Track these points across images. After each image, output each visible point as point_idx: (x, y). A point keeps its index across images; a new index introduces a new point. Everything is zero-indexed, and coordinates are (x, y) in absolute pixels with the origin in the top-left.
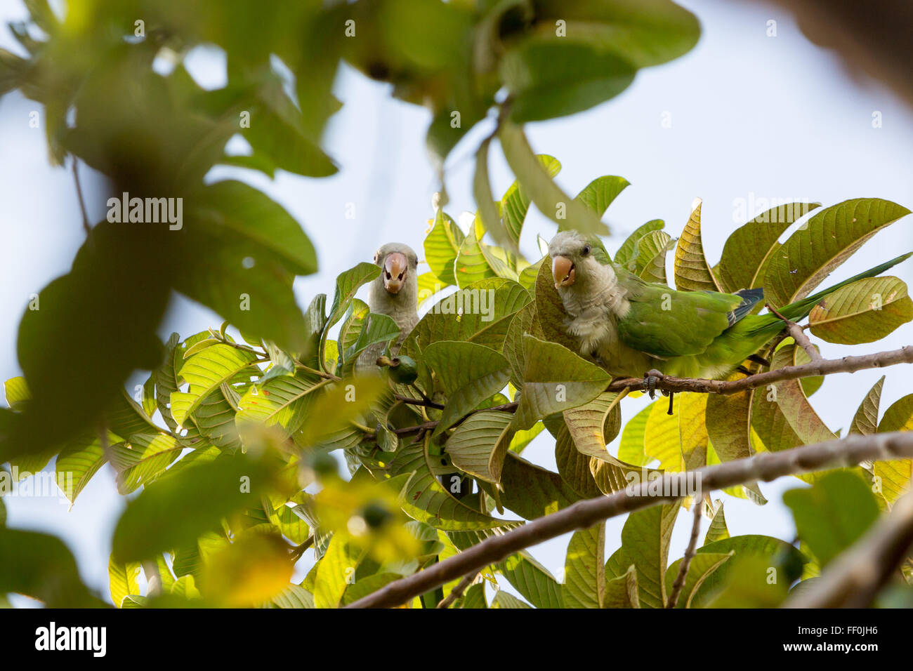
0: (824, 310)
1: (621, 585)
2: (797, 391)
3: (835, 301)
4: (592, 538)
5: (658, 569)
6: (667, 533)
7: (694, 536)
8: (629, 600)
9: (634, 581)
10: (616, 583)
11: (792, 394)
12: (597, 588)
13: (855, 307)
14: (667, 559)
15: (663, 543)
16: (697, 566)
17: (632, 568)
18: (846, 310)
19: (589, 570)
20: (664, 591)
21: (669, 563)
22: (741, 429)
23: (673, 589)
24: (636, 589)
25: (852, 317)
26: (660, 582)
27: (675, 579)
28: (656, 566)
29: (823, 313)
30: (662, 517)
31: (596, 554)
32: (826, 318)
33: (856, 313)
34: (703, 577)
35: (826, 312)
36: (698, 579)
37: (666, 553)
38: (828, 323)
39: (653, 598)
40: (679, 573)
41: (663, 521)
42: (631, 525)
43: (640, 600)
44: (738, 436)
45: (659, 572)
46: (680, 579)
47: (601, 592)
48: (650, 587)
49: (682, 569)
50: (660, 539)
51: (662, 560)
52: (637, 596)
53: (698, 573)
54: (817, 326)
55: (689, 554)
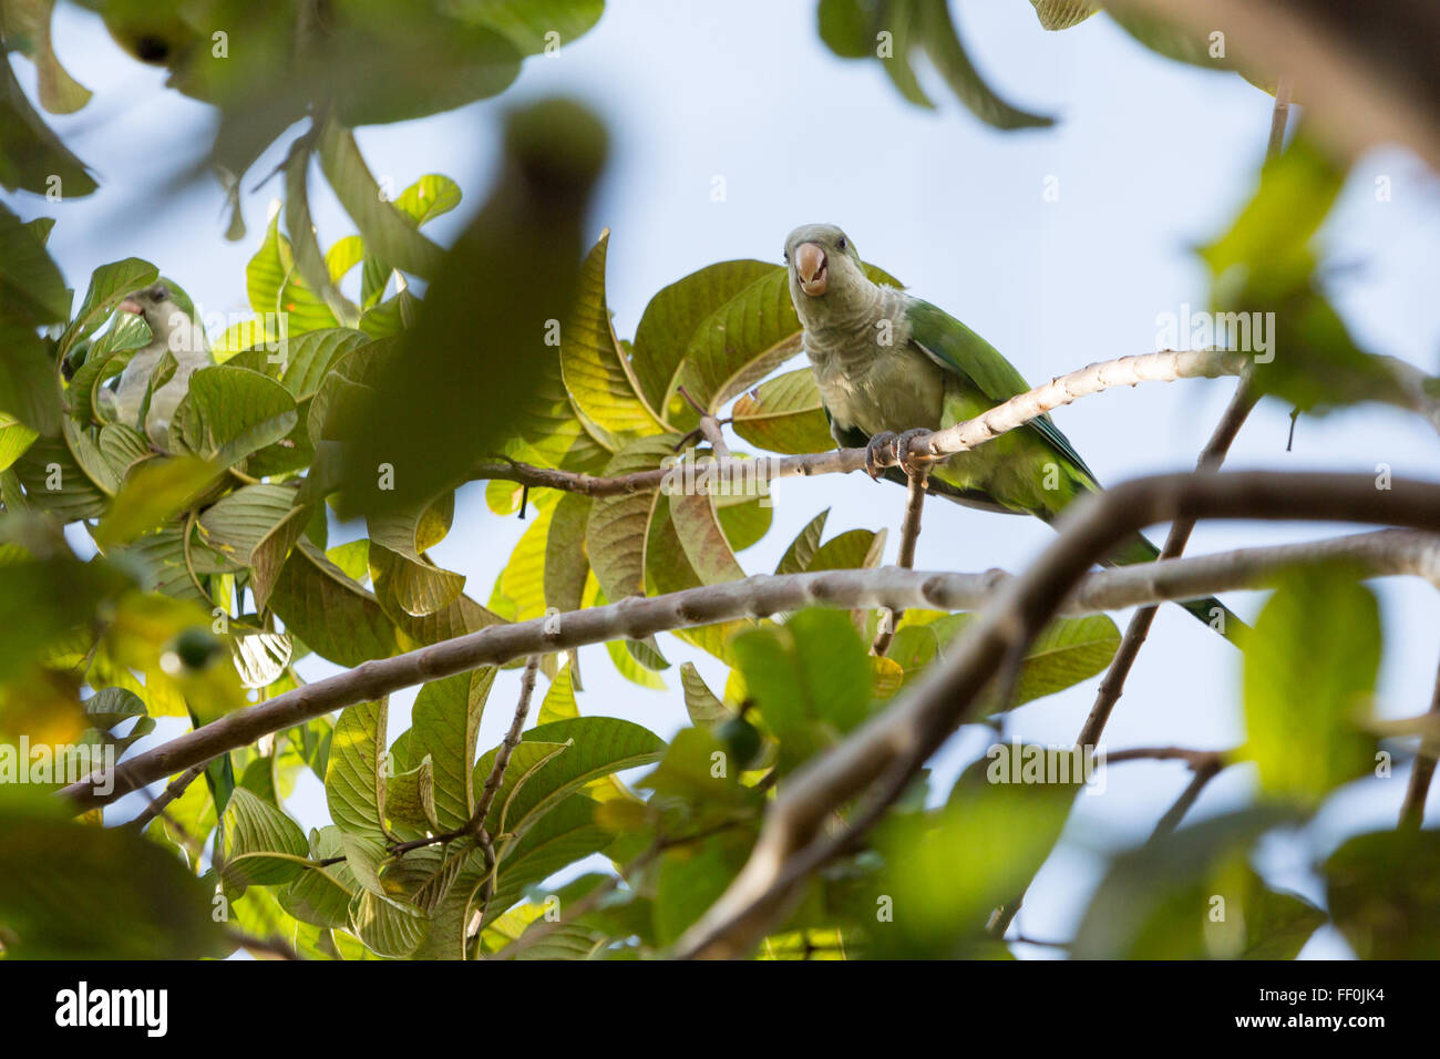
0: (755, 402)
1: (411, 782)
2: (706, 513)
3: (772, 390)
4: (370, 716)
5: (462, 761)
6: (478, 709)
7: (521, 714)
8: (421, 803)
9: (429, 778)
10: (404, 780)
11: (699, 516)
12: (375, 787)
13: (799, 401)
14: (475, 747)
15: (471, 724)
16: (520, 759)
17: (428, 759)
18: (785, 403)
19: (366, 761)
20: (470, 791)
21: (479, 753)
22: (634, 562)
23: (484, 790)
24: (432, 789)
25: (793, 416)
26: (465, 779)
27: (489, 777)
28: (459, 755)
29: (753, 405)
30: (471, 687)
31: (376, 738)
32: (757, 413)
33: (798, 411)
34: (527, 775)
35: (757, 405)
36: (521, 777)
37: (474, 739)
38: (759, 420)
39: (455, 802)
40: (495, 767)
41: (472, 693)
42: (425, 698)
43: (436, 805)
44: (630, 571)
45: (465, 765)
46: (497, 775)
47: (381, 792)
48: (450, 786)
49: (499, 763)
50: (467, 717)
51: (468, 747)
52: (433, 800)
53: (520, 768)
54: (742, 422)
55: (510, 742)
